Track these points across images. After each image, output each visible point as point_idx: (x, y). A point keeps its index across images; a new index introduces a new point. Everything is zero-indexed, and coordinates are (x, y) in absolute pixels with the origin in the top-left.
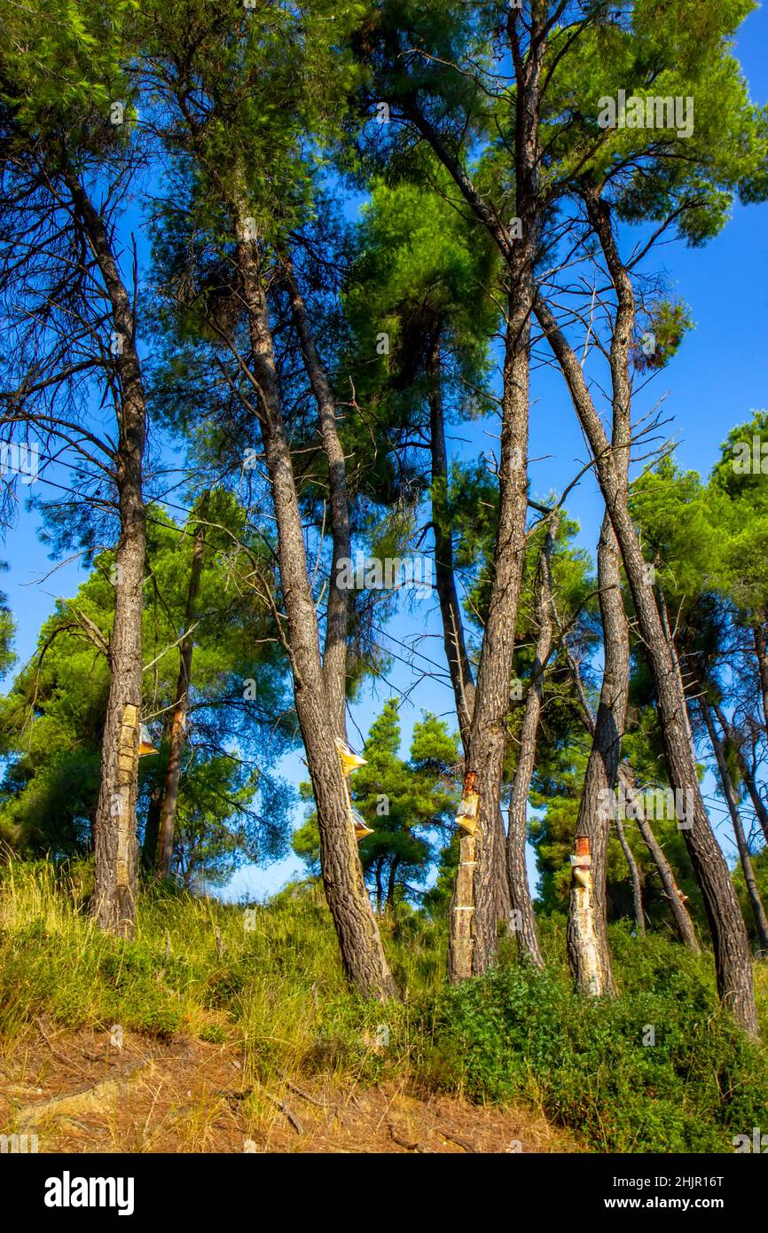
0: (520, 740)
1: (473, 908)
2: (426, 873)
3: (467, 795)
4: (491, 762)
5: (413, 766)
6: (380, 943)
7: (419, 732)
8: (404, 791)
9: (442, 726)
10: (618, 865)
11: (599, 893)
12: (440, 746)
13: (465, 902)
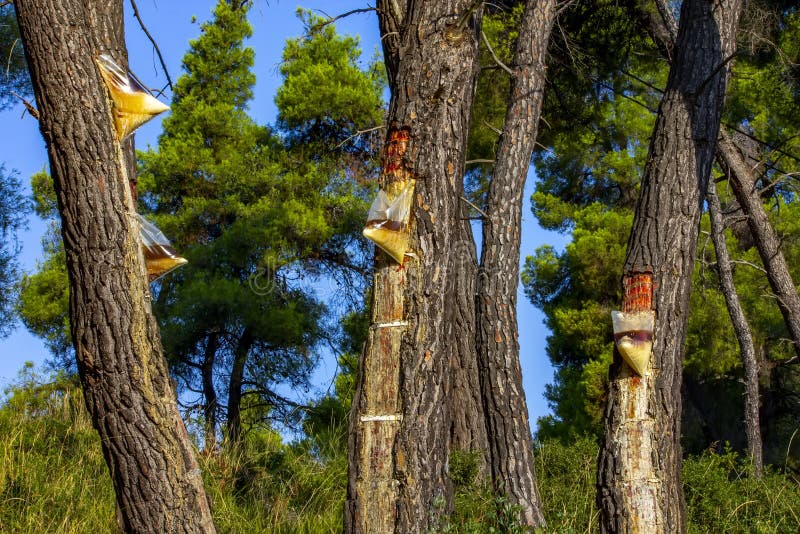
0: (512, 65)
1: (400, 417)
2: (310, 366)
3: (391, 180)
4: (444, 108)
5: (281, 135)
6: (201, 491)
7: (296, 60)
8: (262, 190)
9: (347, 47)
10: (719, 344)
11: (668, 388)
12: (342, 91)
13: (384, 405)
